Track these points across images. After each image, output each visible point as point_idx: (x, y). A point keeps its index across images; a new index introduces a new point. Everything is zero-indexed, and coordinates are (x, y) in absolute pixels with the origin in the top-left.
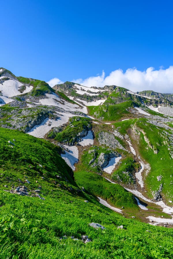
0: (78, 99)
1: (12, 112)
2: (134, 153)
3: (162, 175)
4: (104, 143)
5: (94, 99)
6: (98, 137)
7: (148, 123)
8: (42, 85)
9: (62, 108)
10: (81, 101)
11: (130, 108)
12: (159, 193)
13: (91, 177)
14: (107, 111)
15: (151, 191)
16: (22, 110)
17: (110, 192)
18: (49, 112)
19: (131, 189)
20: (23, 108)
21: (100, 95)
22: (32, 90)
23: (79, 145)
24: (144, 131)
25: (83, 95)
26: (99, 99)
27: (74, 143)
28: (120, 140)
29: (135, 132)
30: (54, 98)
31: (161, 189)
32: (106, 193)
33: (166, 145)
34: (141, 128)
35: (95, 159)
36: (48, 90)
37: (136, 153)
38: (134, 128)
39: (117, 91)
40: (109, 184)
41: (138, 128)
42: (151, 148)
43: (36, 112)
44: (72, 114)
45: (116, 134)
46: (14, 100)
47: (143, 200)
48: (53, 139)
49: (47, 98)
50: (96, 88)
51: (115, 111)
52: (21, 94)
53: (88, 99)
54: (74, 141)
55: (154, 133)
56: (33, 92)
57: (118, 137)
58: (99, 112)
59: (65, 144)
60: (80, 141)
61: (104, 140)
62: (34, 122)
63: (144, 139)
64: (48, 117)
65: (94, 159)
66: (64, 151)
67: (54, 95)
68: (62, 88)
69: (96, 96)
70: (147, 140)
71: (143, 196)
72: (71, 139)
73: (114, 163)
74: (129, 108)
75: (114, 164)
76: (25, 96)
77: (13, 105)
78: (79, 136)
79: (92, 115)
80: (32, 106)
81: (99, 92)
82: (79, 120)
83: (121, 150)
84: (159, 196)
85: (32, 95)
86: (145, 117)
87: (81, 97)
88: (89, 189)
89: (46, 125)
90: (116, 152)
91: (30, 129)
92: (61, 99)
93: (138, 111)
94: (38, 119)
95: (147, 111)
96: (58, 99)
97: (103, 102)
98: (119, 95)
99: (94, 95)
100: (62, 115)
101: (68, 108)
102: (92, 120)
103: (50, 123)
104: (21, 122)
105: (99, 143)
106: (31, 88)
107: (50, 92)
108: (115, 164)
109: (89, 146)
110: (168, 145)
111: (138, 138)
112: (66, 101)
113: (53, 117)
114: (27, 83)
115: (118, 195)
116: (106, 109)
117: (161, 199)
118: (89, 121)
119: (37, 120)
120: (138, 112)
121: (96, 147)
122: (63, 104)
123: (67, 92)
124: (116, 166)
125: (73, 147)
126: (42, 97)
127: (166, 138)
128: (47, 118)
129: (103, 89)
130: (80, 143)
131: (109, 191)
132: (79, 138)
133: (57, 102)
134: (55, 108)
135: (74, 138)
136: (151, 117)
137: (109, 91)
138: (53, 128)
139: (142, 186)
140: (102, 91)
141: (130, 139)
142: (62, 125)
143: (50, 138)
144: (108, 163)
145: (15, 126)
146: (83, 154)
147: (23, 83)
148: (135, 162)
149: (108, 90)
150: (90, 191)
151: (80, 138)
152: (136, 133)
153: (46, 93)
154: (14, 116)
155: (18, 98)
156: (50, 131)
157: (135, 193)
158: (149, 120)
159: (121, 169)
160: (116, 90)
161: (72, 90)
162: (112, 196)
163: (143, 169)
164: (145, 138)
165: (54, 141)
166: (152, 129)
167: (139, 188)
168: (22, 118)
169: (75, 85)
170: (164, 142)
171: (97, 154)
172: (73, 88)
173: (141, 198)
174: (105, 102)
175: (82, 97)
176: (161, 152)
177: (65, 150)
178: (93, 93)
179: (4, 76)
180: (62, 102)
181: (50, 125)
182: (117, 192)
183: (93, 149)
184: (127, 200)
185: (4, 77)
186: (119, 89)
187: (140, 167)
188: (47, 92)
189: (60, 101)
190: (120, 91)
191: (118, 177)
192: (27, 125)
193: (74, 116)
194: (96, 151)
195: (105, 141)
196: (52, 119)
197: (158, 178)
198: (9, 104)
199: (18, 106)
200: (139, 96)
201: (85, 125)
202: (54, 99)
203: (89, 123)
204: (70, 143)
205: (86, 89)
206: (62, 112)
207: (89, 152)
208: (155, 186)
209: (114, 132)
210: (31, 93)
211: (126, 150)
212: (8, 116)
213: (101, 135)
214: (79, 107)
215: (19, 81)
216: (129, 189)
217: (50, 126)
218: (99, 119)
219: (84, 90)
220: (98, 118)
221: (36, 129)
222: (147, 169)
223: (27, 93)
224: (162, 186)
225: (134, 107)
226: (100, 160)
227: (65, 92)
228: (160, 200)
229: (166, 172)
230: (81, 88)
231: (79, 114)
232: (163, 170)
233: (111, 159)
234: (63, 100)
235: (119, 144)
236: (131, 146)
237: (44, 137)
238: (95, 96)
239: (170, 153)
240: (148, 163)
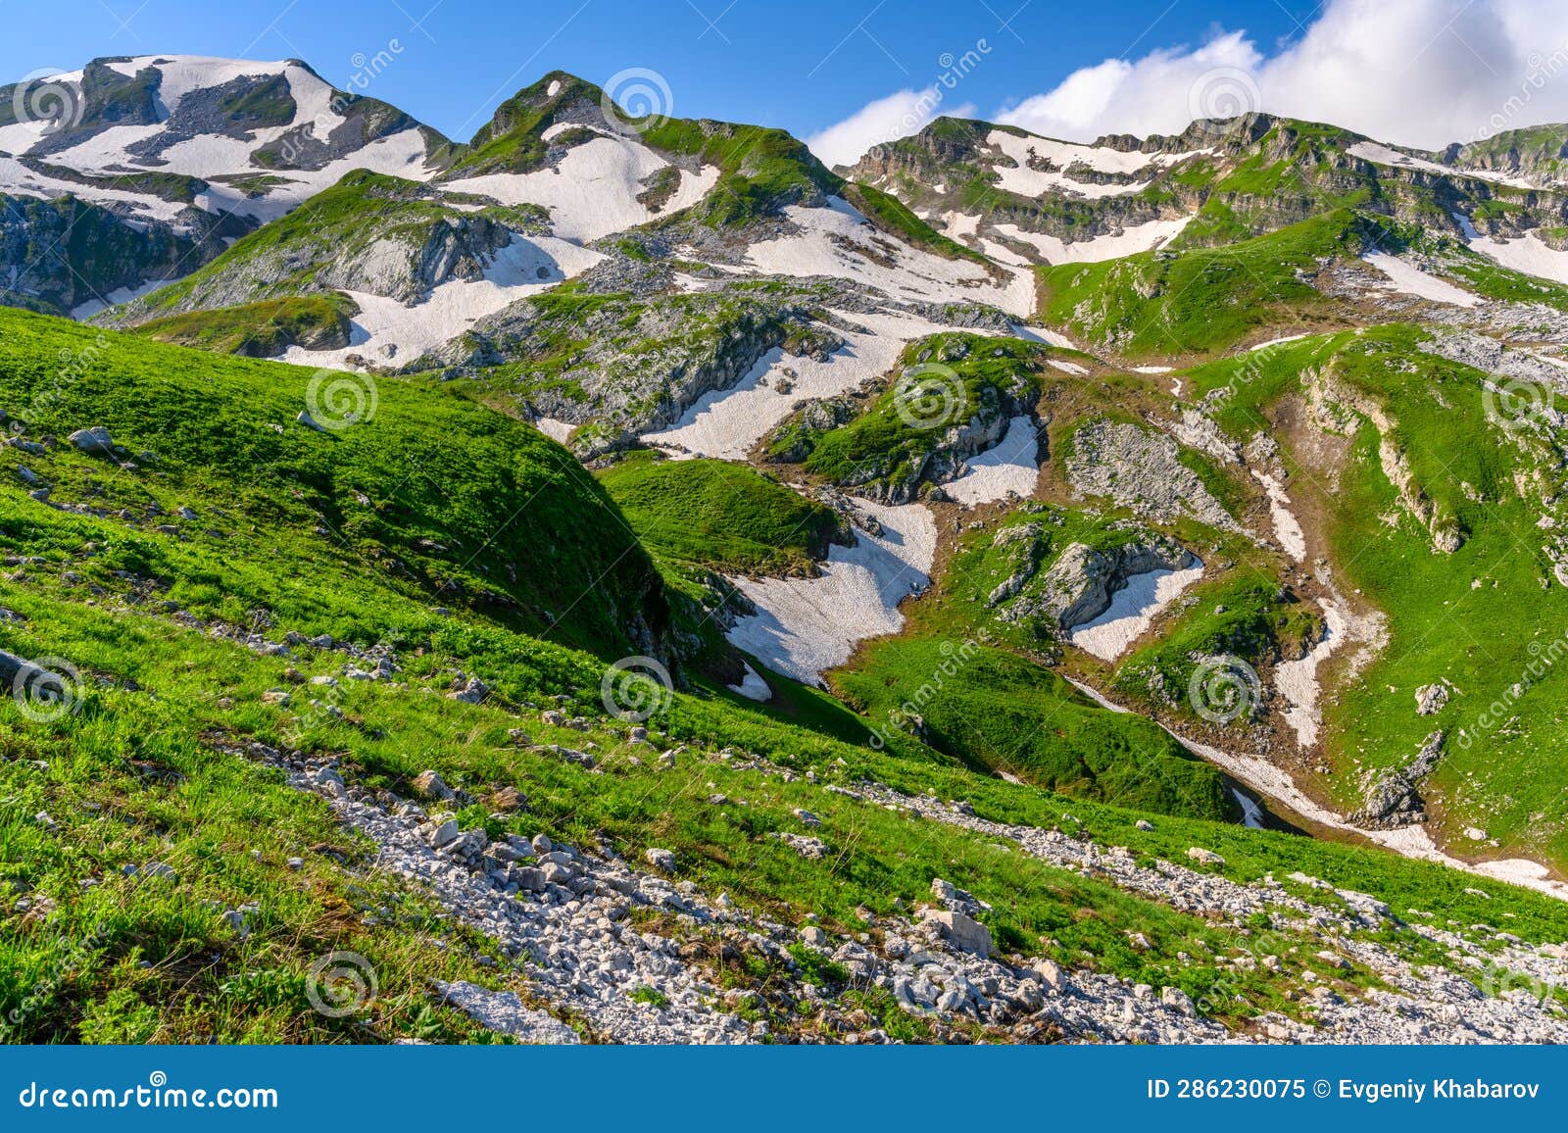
0: (1009, 230)
1: (589, 323)
2: (1295, 548)
3: (1457, 677)
4: (1101, 486)
5: (1111, 220)
6: (1069, 451)
7: (1426, 356)
8: (769, 154)
9: (872, 290)
10: (1024, 237)
11: (1330, 263)
12: (1411, 782)
13: (981, 669)
14: (1157, 294)
15: (1359, 770)
16: (641, 307)
17: (1082, 755)
18: (789, 314)
19: (1232, 749)
20: (648, 301)
21: (1152, 191)
22: (710, 191)
23: (945, 498)
24: (1388, 411)
25: (1039, 200)
26: (1145, 220)
27: (914, 487)
28: (1211, 470)
29: (1323, 420)
30: (832, 229)
31: (1429, 761)
32: (1057, 754)
33: (1533, 497)
34: (1368, 391)
35: (1030, 576)
36: (803, 181)
37: (1307, 549)
38: (1319, 394)
39: (1276, 153)
40: (1085, 713)
41: (1348, 391)
42: (1419, 515)
43: (712, 316)
44: (931, 320)
45: (1194, 430)
46: (606, 257)
47: (1295, 812)
48: (798, 467)
49: (794, 230)
50: (1128, 143)
51: (1215, 288)
52: (651, 217)
53: (1069, 220)
54: (916, 476)
55: (1460, 418)
56: (714, 201)
57: (1205, 451)
58: (1105, 300)
59: (862, 495)
60: (955, 478)
61: (1102, 474)
62: (697, 375)
63: (1377, 460)
64: (780, 346)
65: (1022, 577)
66: (850, 532)
67: (837, 209)
68: (908, 165)
69: (1129, 200)
70: (1394, 467)
71: (1296, 792)
72: (901, 467)
73: (1147, 605)
74: (1323, 260)
75: (1144, 610)
76: (671, 231)
77: (598, 284)
78: (949, 449)
79: (1062, 322)
80: (702, 285)
81: (1151, 171)
82: (963, 354)
83: (1207, 532)
84: (1402, 796)
85: (708, 222)
86: (1434, 314)
87: (1025, 210)
88: (957, 727)
89: (766, 391)
90: (1168, 538)
91: (677, 411)
92: (879, 235)
93: (1386, 278)
94: (720, 357)
95: (1462, 278)
96: (862, 235)
97: (1173, 237)
98: (1288, 177)
99: (1114, 190)
100: (864, 331)
101: (917, 283)
102: (1047, 351)
103: (788, 379)
104: (630, 373)
105: (1072, 488)
106: (710, 175)
107: (813, 192)
108: (1153, 610)
109: (1003, 506)
110: (1544, 500)
111: (1339, 453)
112: (908, 241)
113: (805, 344)
114: (688, 152)
115: (1127, 770)
116: (1156, 275)
117: (1416, 816)
118: (1029, 359)
119: (714, 362)
120: (1388, 285)
121: (1045, 508)
122: (889, 262)
123: (939, 189)
124: (1157, 620)
125: (908, 507)
126: (767, 230)
127: (1541, 450)
128: (771, 352)
129: (1179, 143)
130: (952, 489)
131: (1074, 748)
132: (946, 463)
133: (853, 255)
134: (829, 291)
135: (917, 460)
136: (1479, 313)
137: (1220, 158)
138: (800, 406)
139: (1307, 736)
140: (1169, 159)
141: (1285, 463)
142: (858, 389)
143: (780, 458)
144: (1109, 603)
145: (600, 397)
146: (963, 551)
147: (667, 150)
148: (1290, 597)
149: (1210, 151)
150: (959, 739)
151: (956, 456)
152: (1331, 424)
153: (786, 204)
154: (601, 341)
155: (632, 242)
156: (784, 422)
157: (1246, 774)
158: (1439, 334)
159: (1182, 638)
160: (1270, 144)
161: (973, 171)
162: (1086, 772)
163: (1335, 640)
164: (1386, 452)
165: (799, 477)
166: (1450, 395)
167: (1280, 747)
168: (636, 353)
169: (994, 137)
170: (1520, 479)
171: (1041, 551)
172: (976, 155)
173: (1282, 803)
174: (1184, 233)
175: (1035, 212)
176: (1483, 538)
177: (859, 525)
178: (1108, 178)
179: (566, 120)
180: (883, 254)
181: (785, 389)
182: (1120, 754)
183: (1023, 523)
184: (1176, 801)
185: (568, 126)
186: (1292, 133)
187: (1313, 631)
188: (797, 198)
189: (871, 245)
190: (1296, 147)
191: (1155, 681)
192: (660, 390)
193: (940, 329)
194: (1041, 533)
195: (1113, 476)
196: (803, 353)
197: (1419, 698)
198: (583, 281)
199: (628, 288)
200: (1434, 177)
201: (994, 385)
202: (832, 235)
203: (1022, 369)
204: (891, 488)
205: (1063, 157)
206: (872, 311)
207: (1000, 536)
208: (1391, 742)
209: (1182, 422)
210: (705, 212)
211: (1237, 529)
212: (569, 346)
213: (1086, 442)
214: (984, 274)
215: (643, 144)
216: (1217, 747)
217: (788, 392)
218: (1101, 346)
219: (1047, 166)
220: (1092, 339)
221: (708, 410)
222: (1364, 645)
223: (683, 213)
224: (1441, 746)
225: (1360, 256)
226: (1059, 584)
227: (927, 186)
228: (1404, 822)
229: (1485, 665)
230: (1031, 151)
231: (971, 317)
232: (1472, 649)
233: (1129, 579)
234: (891, 240)
235: (1200, 497)
236: (1283, 505)
237: (749, 455)
238: (1121, 197)
239: (1545, 549)
240: (1376, 609)
